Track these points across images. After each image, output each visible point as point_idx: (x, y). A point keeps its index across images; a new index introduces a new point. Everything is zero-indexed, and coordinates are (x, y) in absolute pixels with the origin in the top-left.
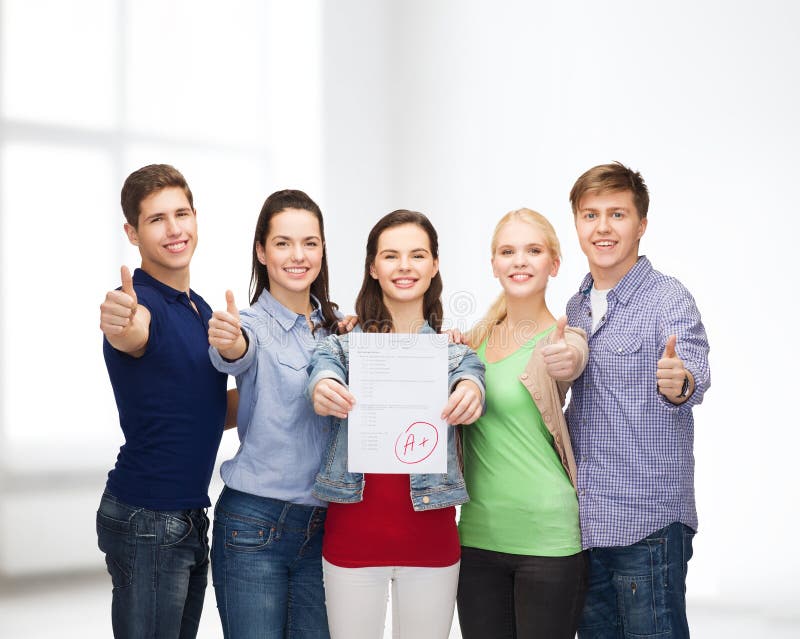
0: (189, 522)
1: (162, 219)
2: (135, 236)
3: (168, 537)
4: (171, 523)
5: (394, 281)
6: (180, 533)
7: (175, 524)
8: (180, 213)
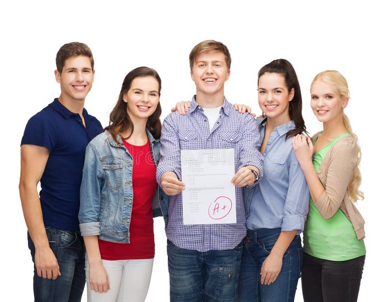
0: (75, 235)
1: (75, 71)
2: (59, 77)
3: (62, 243)
4: (64, 236)
5: (138, 106)
6: (69, 241)
7: (67, 236)
8: (85, 70)
